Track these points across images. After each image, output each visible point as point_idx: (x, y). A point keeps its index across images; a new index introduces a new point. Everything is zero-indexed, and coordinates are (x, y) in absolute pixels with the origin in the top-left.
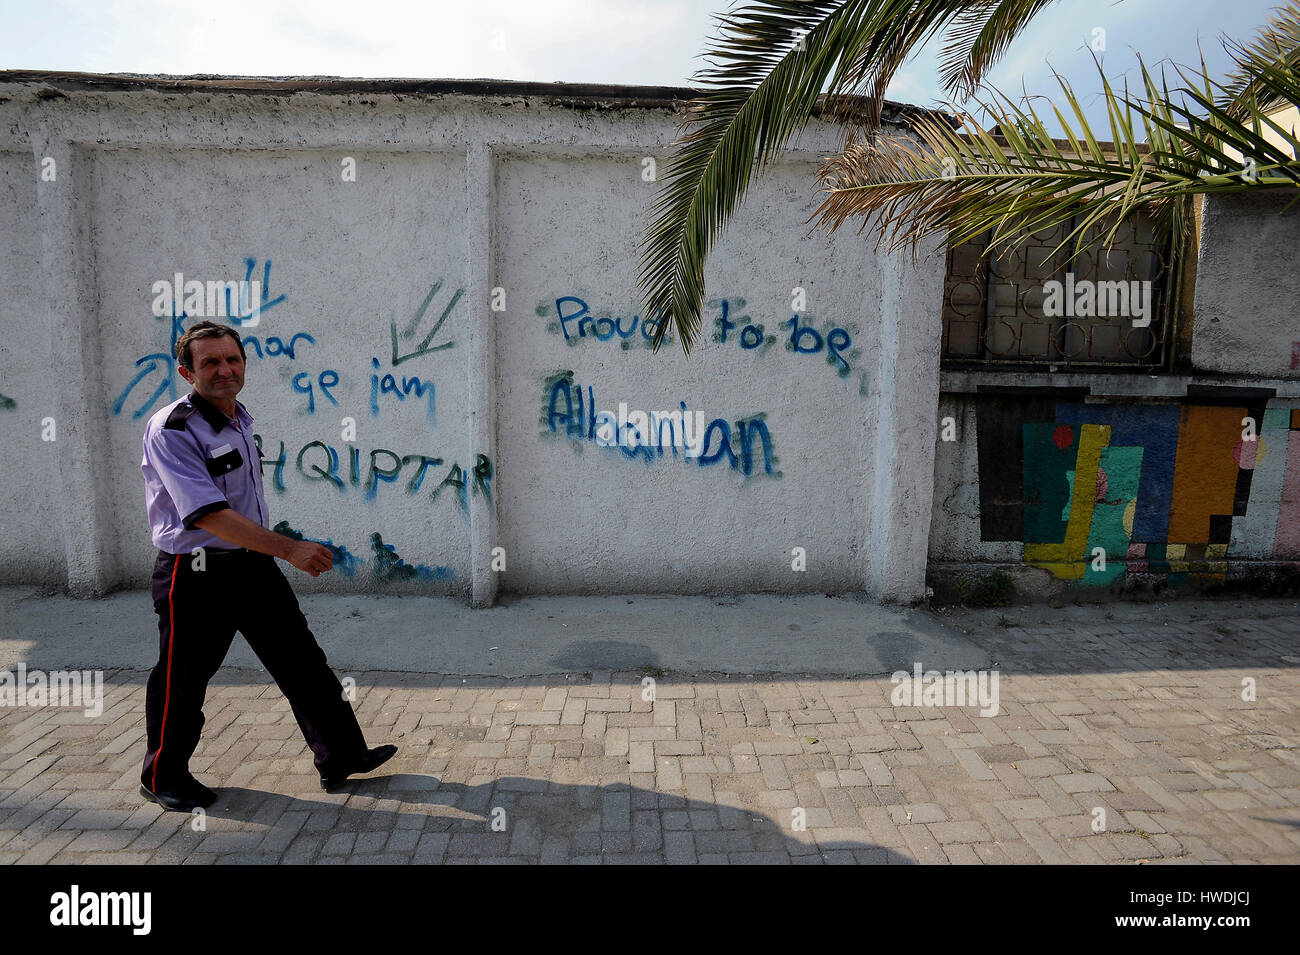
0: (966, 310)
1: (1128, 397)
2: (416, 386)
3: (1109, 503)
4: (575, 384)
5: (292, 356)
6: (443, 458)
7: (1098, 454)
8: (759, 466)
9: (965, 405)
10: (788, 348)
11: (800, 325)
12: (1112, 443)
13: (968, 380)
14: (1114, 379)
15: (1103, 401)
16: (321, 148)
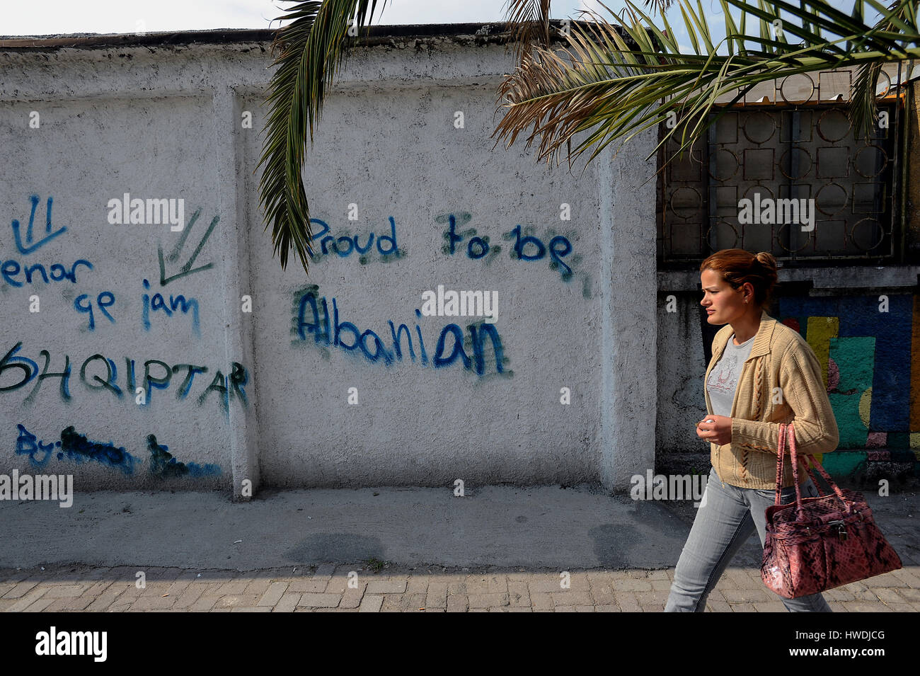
0: (687, 213)
1: (855, 289)
2: (182, 303)
3: (843, 393)
4: (321, 296)
5: (74, 280)
6: (207, 366)
7: (826, 346)
8: (491, 366)
9: (688, 303)
10: (512, 256)
11: (523, 235)
12: (841, 334)
13: (688, 280)
14: (837, 272)
15: (829, 294)
16: (89, 97)
